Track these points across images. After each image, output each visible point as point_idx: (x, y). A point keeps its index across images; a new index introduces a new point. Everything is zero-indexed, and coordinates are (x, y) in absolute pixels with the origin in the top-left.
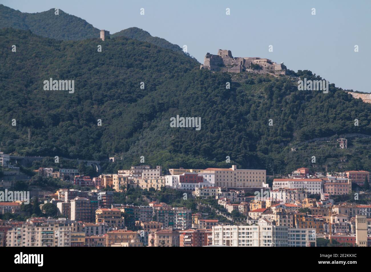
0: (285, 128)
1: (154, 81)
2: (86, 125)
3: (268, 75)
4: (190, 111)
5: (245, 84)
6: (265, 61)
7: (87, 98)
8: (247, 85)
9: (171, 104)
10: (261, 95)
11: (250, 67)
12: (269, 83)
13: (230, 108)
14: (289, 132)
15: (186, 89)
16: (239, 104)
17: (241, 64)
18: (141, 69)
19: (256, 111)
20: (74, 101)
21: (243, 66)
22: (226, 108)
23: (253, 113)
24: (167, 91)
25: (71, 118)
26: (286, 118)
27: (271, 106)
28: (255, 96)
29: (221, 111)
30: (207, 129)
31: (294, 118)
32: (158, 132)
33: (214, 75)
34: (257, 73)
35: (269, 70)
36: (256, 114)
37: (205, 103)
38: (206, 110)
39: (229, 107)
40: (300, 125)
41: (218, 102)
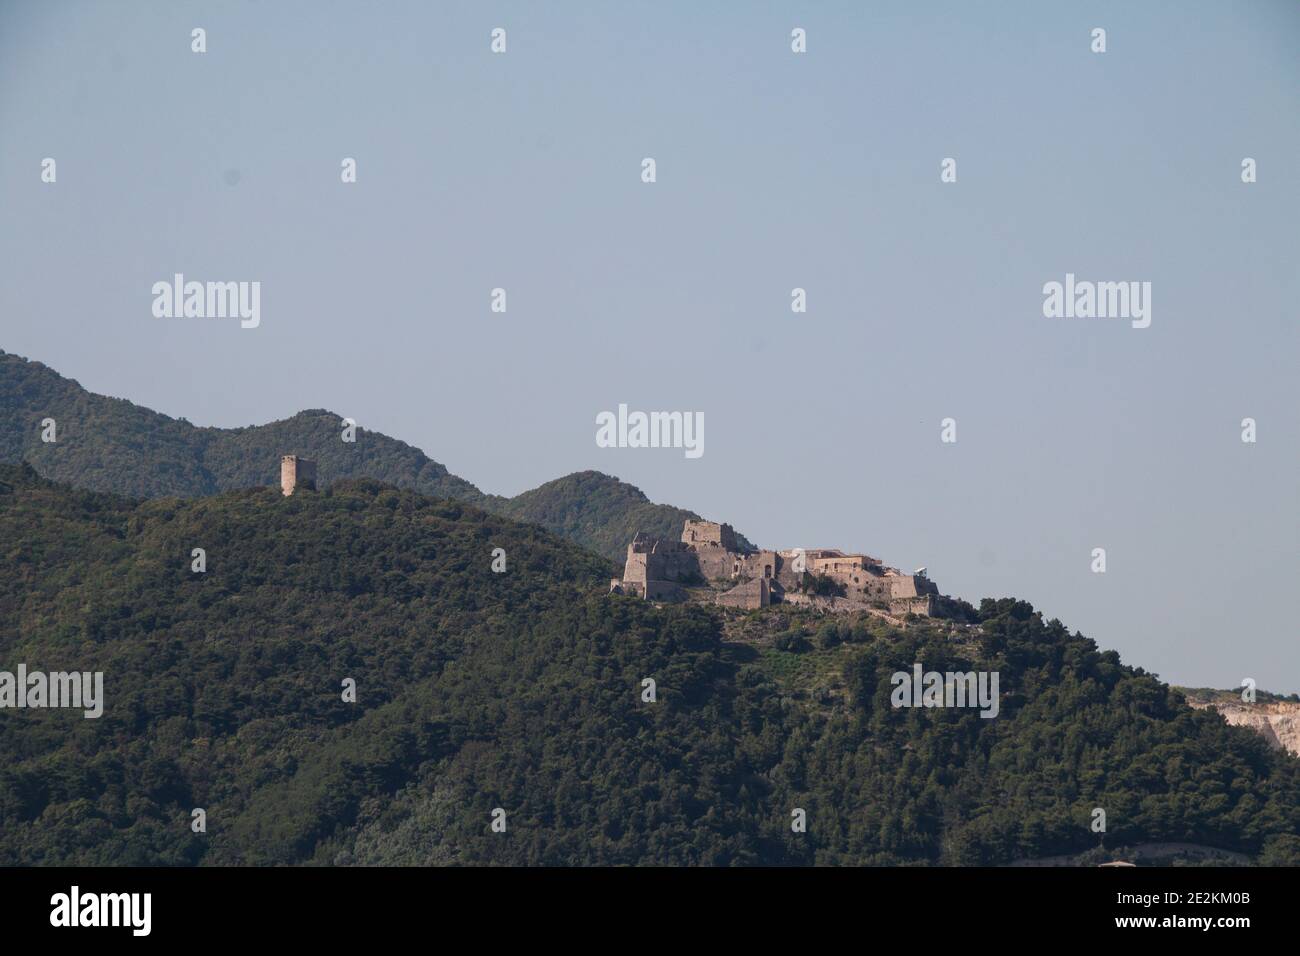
0: (907, 820)
1: (440, 641)
2: (150, 812)
3: (864, 616)
4: (541, 755)
5: (773, 652)
6: (855, 565)
7: (171, 709)
8: (782, 654)
9: (474, 728)
10: (833, 693)
11: (799, 585)
12: (867, 647)
13: (701, 741)
14: (922, 838)
15: (540, 668)
16: (745, 729)
17: (768, 574)
18: (402, 596)
19: (805, 754)
20: (121, 723)
21: (774, 583)
22: (686, 741)
23: (793, 762)
24: (469, 678)
25: (92, 786)
26: (916, 780)
27: (866, 734)
28: (809, 696)
29: (663, 752)
30: (596, 821)
31: (946, 781)
32: (410, 834)
33: (656, 617)
34: (825, 610)
35: (871, 599)
36: (804, 764)
37: (603, 721)
38: (603, 750)
39: (696, 738)
40: (968, 810)
41: (658, 720)
